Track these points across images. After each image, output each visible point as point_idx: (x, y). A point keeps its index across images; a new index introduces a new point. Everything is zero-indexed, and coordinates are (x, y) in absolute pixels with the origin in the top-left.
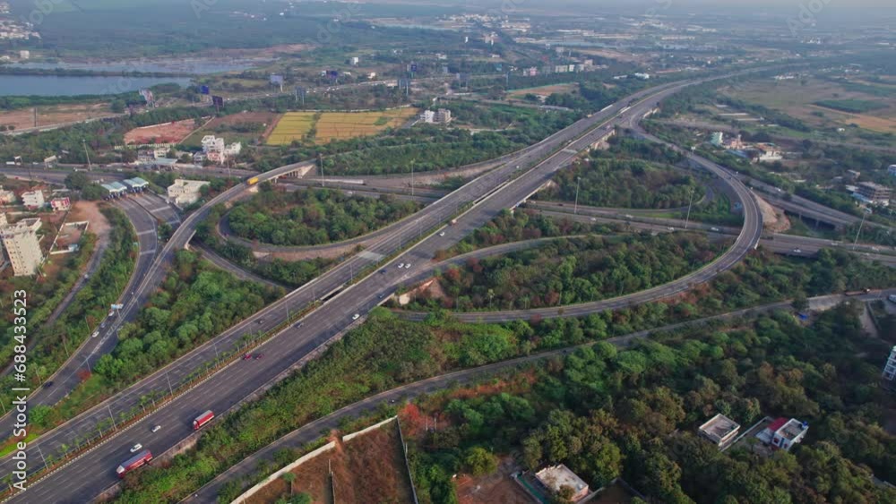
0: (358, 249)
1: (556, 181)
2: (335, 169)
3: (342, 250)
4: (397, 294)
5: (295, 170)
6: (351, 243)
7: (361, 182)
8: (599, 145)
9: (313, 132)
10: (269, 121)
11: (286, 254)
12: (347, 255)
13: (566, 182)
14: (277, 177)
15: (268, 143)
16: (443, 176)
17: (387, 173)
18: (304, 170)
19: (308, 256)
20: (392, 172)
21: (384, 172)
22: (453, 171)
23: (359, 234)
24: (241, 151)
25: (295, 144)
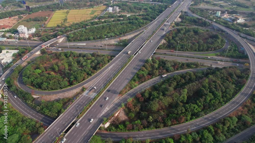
0: (83, 90)
1: (165, 40)
2: (74, 39)
3: (75, 91)
4: (103, 124)
5: (57, 40)
6: (80, 86)
7: (85, 44)
8: (177, 20)
9: (65, 20)
10: (49, 16)
11: (48, 97)
12: (77, 95)
13: (169, 40)
14: (49, 45)
15: (48, 26)
16: (118, 39)
17: (95, 39)
18: (61, 40)
19: (59, 97)
20: (97, 39)
21: (94, 39)
22: (122, 36)
23: (84, 80)
24: (35, 32)
25: (58, 26)
